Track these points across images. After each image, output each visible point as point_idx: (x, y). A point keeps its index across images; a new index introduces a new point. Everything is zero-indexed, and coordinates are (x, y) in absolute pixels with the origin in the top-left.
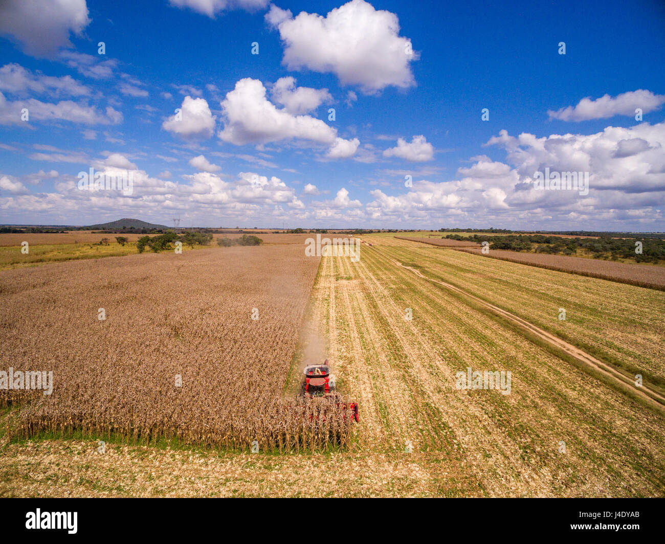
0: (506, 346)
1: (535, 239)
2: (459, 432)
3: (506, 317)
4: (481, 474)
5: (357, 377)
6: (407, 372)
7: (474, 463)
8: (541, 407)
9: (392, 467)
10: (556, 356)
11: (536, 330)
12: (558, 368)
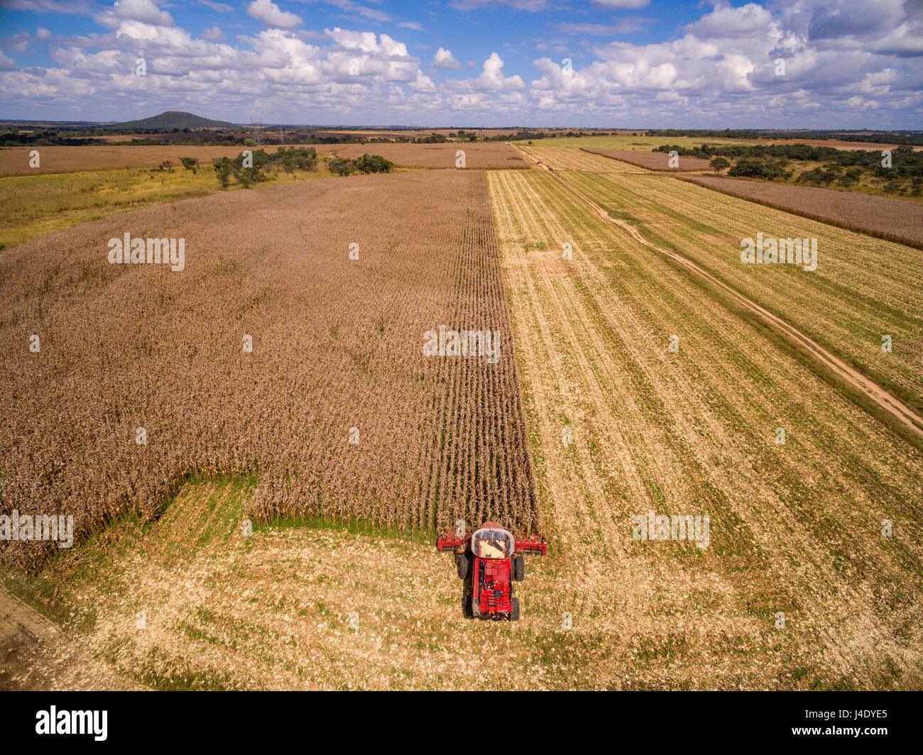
0: (787, 385)
1: (795, 152)
2: (755, 528)
3: (779, 329)
4: (791, 588)
5: (609, 437)
6: (669, 431)
7: (781, 573)
8: (848, 490)
9: (689, 577)
10: (857, 404)
11: (823, 354)
12: (861, 426)
